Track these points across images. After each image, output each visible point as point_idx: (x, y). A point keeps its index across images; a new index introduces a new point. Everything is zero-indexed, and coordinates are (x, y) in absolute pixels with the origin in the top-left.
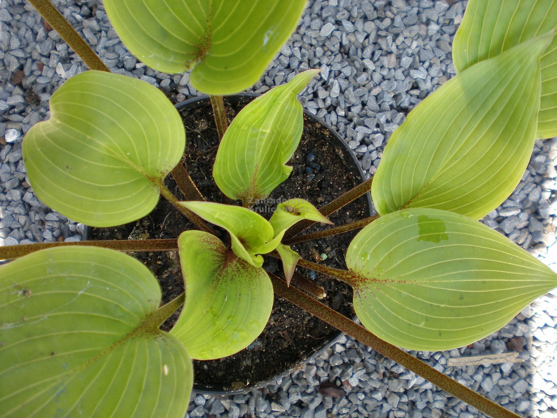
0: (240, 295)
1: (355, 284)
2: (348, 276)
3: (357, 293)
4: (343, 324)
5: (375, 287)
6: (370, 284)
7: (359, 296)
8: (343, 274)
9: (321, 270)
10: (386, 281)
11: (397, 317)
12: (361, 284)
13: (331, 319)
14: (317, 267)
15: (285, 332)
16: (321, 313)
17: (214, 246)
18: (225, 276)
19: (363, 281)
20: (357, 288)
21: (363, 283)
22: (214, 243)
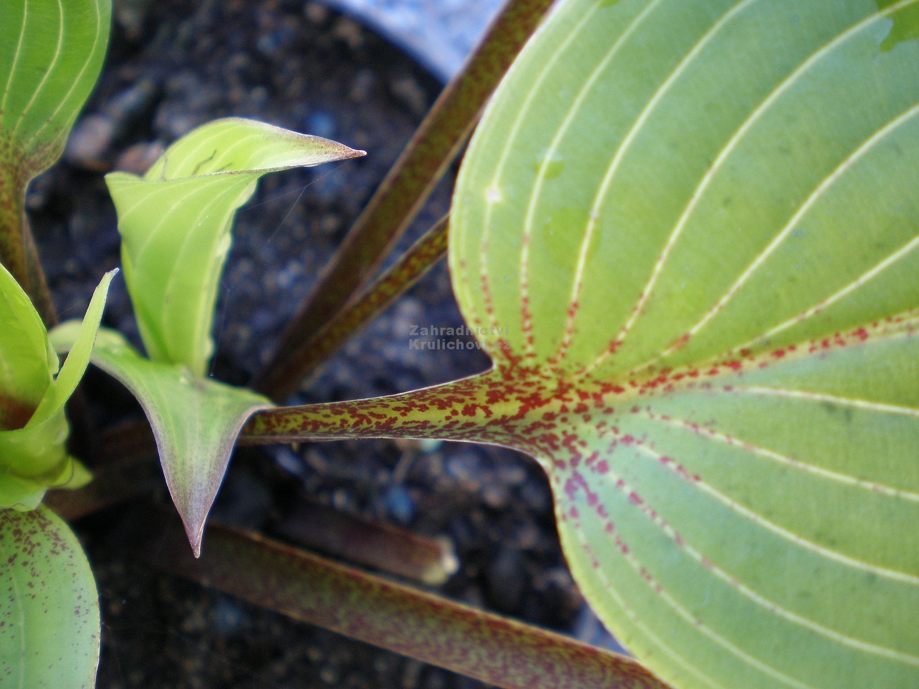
1: (551, 440)
2: (500, 410)
3: (575, 483)
4: (550, 668)
5: (677, 423)
6: (643, 415)
7: (592, 498)
8: (470, 411)
9: (365, 425)
10: (735, 365)
11: (871, 578)
12: (585, 430)
13: (492, 656)
14: (344, 421)
16: (442, 639)
19: (592, 410)
20: (564, 455)
21: (597, 416)
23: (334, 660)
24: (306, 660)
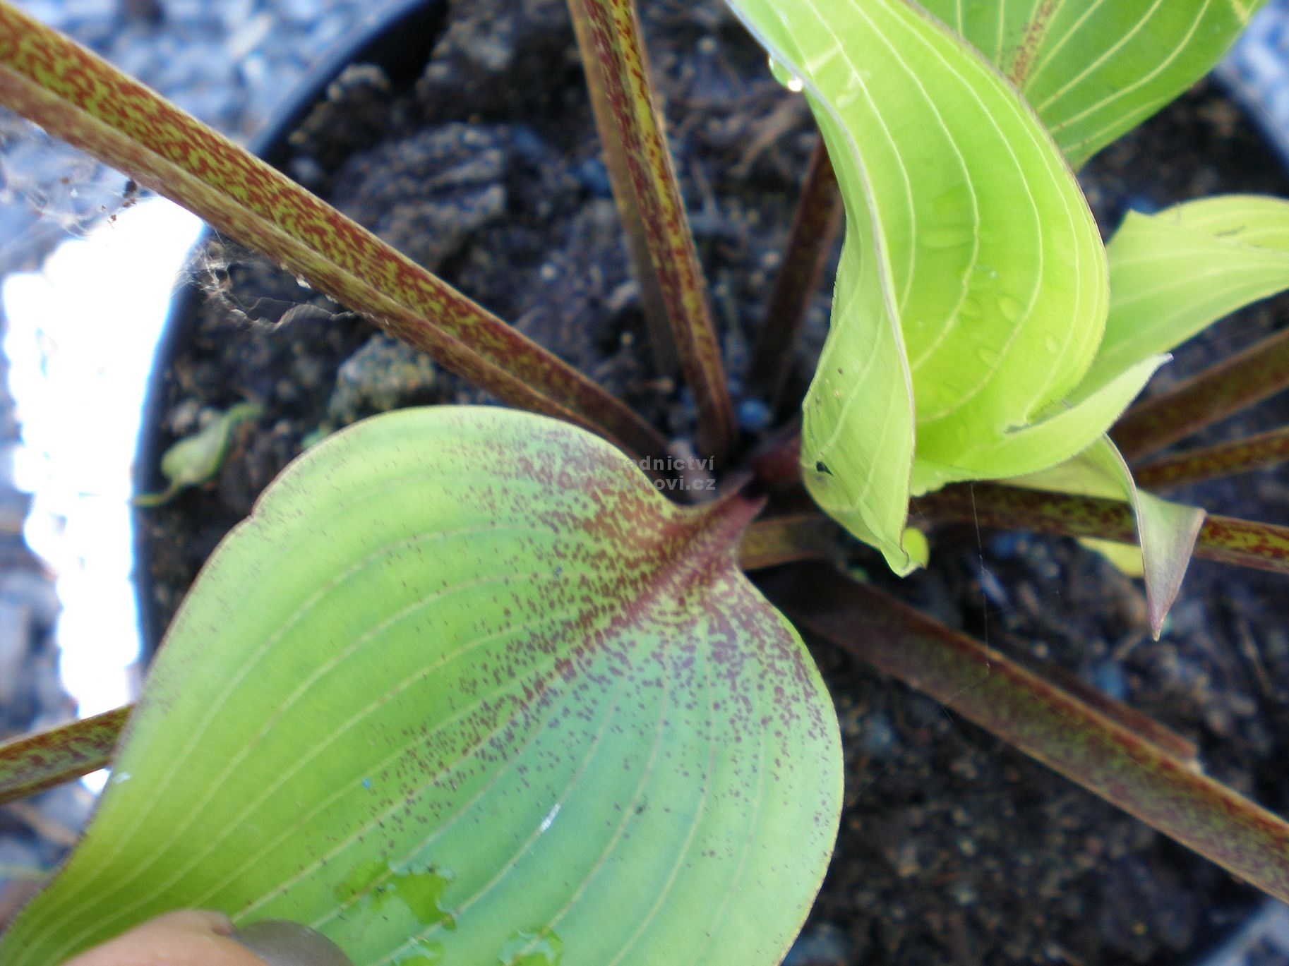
0: (640, 810)
15: (956, 919)
17: (585, 498)
18: (601, 679)
22: (589, 483)
23: (980, 831)
24: (947, 818)
